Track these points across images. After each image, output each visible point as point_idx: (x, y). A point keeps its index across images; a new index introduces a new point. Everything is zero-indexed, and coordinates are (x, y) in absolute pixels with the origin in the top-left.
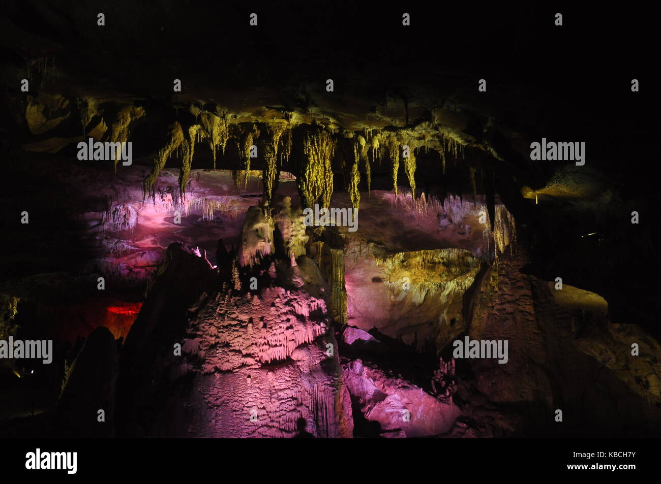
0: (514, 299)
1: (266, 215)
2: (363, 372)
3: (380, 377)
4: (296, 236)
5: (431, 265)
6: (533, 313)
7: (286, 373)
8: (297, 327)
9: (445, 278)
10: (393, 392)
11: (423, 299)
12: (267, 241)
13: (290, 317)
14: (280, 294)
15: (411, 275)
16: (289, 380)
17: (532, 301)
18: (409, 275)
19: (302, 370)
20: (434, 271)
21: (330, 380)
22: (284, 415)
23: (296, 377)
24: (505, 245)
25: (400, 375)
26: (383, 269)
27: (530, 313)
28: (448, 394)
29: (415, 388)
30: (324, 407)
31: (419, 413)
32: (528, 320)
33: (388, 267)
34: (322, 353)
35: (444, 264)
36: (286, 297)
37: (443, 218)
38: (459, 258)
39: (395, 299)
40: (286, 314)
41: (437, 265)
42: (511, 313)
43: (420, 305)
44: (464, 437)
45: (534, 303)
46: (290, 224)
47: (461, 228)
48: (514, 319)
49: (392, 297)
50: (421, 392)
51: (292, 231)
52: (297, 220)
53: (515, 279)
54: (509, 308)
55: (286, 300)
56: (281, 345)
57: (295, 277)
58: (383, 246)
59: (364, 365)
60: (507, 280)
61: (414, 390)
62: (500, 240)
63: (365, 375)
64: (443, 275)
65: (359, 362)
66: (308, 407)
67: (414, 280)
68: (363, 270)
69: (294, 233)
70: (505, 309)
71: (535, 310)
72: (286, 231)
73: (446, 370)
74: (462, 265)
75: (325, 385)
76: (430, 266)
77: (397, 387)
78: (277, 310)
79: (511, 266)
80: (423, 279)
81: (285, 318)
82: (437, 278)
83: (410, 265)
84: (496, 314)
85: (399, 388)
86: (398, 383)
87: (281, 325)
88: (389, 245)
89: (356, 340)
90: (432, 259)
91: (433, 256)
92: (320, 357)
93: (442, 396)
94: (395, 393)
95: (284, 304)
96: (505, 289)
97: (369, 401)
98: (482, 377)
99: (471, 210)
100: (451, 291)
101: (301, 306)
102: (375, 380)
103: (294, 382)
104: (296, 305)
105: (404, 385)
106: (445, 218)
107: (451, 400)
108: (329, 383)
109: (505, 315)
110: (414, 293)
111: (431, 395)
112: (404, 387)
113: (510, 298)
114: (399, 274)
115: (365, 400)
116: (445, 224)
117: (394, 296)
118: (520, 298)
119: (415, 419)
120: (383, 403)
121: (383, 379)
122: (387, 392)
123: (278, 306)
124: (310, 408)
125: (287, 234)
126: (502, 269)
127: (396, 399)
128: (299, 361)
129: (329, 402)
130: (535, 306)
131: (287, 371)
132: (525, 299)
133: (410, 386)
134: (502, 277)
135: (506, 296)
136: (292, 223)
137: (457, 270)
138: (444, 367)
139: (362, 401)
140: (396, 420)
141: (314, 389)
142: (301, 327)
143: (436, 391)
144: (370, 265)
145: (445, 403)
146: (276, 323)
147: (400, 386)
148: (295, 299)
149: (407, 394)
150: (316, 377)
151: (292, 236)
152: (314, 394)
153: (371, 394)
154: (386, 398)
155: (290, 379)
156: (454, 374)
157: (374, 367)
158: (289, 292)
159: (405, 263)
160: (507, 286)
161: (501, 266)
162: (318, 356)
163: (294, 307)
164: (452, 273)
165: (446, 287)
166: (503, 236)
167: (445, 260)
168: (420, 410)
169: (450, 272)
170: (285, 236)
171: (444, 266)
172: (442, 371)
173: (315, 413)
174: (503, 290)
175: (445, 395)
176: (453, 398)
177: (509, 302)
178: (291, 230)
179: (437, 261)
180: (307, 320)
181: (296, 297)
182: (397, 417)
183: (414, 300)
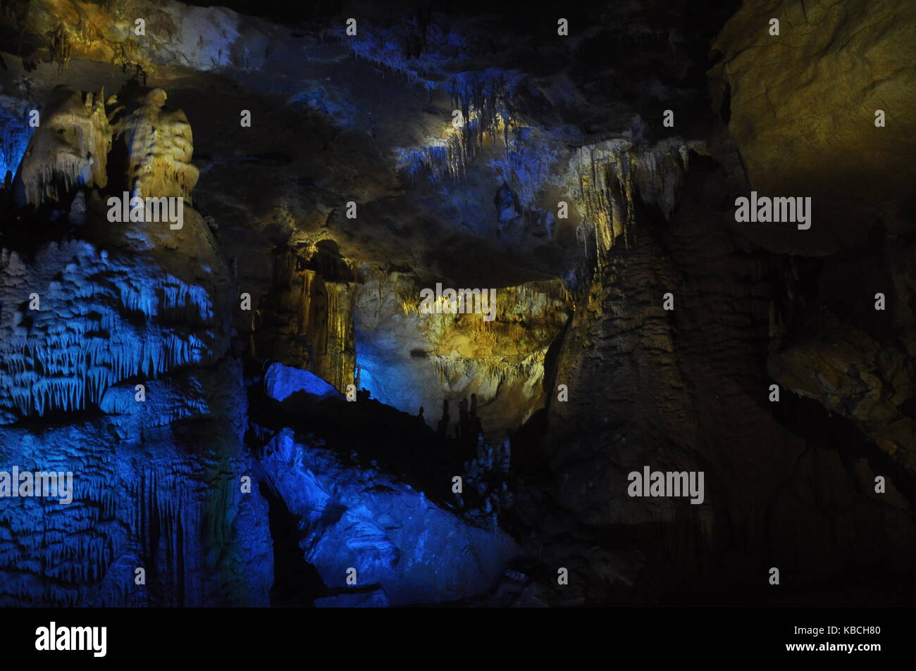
0: (633, 327)
1: (89, 104)
2: (295, 456)
3: (328, 466)
4: (158, 155)
5: (501, 324)
6: (670, 349)
7: (73, 440)
8: (119, 334)
9: (524, 347)
10: (356, 501)
11: (495, 389)
12: (84, 154)
13: (101, 309)
14: (81, 254)
15: (471, 342)
16: (79, 458)
17: (668, 327)
18: (468, 342)
19: (121, 436)
20: (507, 336)
21: (190, 464)
22: (59, 542)
23: (101, 452)
24: (615, 235)
25: (374, 462)
26: (427, 335)
27: (664, 352)
28: (489, 508)
29: (408, 491)
30: (175, 527)
31: (420, 550)
32: (660, 364)
33: (434, 331)
34: (182, 401)
35: (522, 324)
36: (96, 265)
37: (506, 205)
38: (546, 315)
39: (451, 387)
40: (87, 300)
41: (511, 326)
42: (628, 353)
43: (492, 400)
44: (518, 604)
45: (671, 331)
46: (150, 132)
47: (538, 225)
48: (634, 363)
49: (446, 384)
50: (423, 502)
51: (152, 145)
52: (166, 128)
53: (634, 289)
54: (623, 343)
55: (95, 270)
56: (71, 375)
57: (132, 230)
58: (410, 275)
59: (297, 440)
60: (618, 291)
61: (403, 497)
62: (605, 231)
63: (300, 464)
64: (522, 342)
65: (286, 434)
66: (127, 526)
67: (476, 352)
68: (394, 334)
69: (155, 150)
70: (615, 347)
71: (674, 344)
72: (136, 145)
73: (490, 461)
74: (550, 326)
75: (174, 473)
76: (499, 326)
77: (363, 487)
78: (66, 291)
79: (626, 265)
80: (489, 350)
81: (83, 309)
82: (513, 347)
83: (468, 325)
84: (599, 358)
85: (367, 490)
86: (366, 479)
87: (71, 324)
88: (419, 270)
89: (294, 393)
90: (504, 314)
91: (505, 310)
92: (172, 409)
93: (476, 512)
94: (360, 503)
95: (87, 279)
96: (615, 308)
97: (316, 524)
98: (567, 476)
99: (551, 174)
100: (539, 379)
101: (137, 290)
102: (316, 473)
103: (92, 462)
104: (124, 288)
105: (380, 483)
106: (509, 206)
107: (495, 523)
108: (186, 469)
109: (616, 358)
110: (481, 381)
111: (447, 509)
112: (379, 489)
113: (624, 325)
114: (452, 341)
115: (309, 524)
116: (510, 217)
117: (450, 383)
118: (644, 324)
119: (410, 564)
120: (338, 526)
121: (333, 471)
122: (343, 500)
123: (71, 283)
124: (133, 528)
125: (139, 150)
126: (608, 274)
127: (364, 519)
128: (116, 414)
129: (186, 515)
130: (673, 335)
131: (75, 433)
132: (653, 324)
133: (394, 487)
134: (609, 290)
135: (617, 322)
136: (153, 130)
137: (542, 333)
138: (487, 454)
139: (302, 524)
140: (370, 567)
141: (147, 482)
142: (129, 337)
143: (462, 503)
144: (404, 326)
145: (480, 527)
146: (58, 319)
147: (371, 485)
148: (122, 274)
149: (388, 506)
150: (154, 453)
151: (150, 154)
152: (146, 495)
153: (320, 508)
154: (344, 515)
155: (81, 454)
156: (507, 471)
157: (318, 444)
158: (104, 255)
159: (460, 323)
160: (619, 302)
161: (606, 269)
162: (168, 406)
163: (118, 291)
164: (534, 337)
165: (531, 373)
166: (611, 219)
167: (524, 317)
168: (421, 543)
169: (531, 336)
170: (134, 155)
171: (523, 327)
172: (481, 462)
173: (148, 540)
174: (612, 312)
175: (483, 511)
176: (498, 518)
177: (623, 332)
178: (149, 143)
179: (511, 319)
180: (148, 324)
181: (126, 269)
182: (370, 559)
183: (481, 392)
